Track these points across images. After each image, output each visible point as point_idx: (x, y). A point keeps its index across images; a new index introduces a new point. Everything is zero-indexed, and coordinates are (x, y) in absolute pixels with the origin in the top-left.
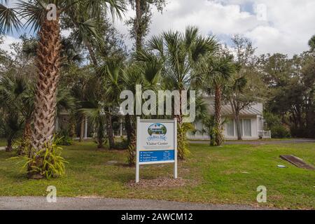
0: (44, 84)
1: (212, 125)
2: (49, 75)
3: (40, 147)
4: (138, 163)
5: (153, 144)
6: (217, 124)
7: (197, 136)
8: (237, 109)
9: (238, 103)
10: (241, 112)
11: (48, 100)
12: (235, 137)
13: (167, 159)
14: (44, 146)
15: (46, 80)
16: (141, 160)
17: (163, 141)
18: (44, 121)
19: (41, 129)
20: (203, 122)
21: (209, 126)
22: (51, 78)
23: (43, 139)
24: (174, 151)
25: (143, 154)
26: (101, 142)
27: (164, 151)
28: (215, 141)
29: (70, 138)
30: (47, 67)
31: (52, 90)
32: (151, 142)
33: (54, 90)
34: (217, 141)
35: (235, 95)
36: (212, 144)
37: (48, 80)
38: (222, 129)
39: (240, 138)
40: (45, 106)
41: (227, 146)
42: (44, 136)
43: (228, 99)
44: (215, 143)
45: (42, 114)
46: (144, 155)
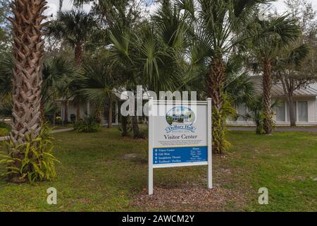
0: (20, 53)
1: (260, 109)
2: (26, 41)
3: (20, 140)
4: (152, 166)
5: (174, 137)
6: (265, 108)
7: (240, 122)
8: (291, 89)
9: (292, 82)
10: (296, 92)
11: (28, 75)
12: (287, 122)
13: (196, 160)
14: (25, 140)
15: (23, 48)
16: (156, 161)
17: (190, 133)
18: (23, 105)
19: (21, 116)
20: (248, 105)
21: (255, 110)
22: (31, 45)
23: (23, 130)
24: (206, 147)
25: (158, 152)
26: (125, 129)
27: (191, 148)
28: (264, 128)
29: (96, 125)
30: (23, 30)
31: (34, 61)
32: (171, 134)
33: (37, 62)
34: (266, 128)
35: (287, 71)
36: (258, 132)
37: (26, 47)
38: (272, 113)
39: (293, 124)
40: (24, 84)
41: (278, 134)
42: (25, 125)
43: (279, 77)
44: (263, 131)
45: (20, 96)
46: (161, 154)
